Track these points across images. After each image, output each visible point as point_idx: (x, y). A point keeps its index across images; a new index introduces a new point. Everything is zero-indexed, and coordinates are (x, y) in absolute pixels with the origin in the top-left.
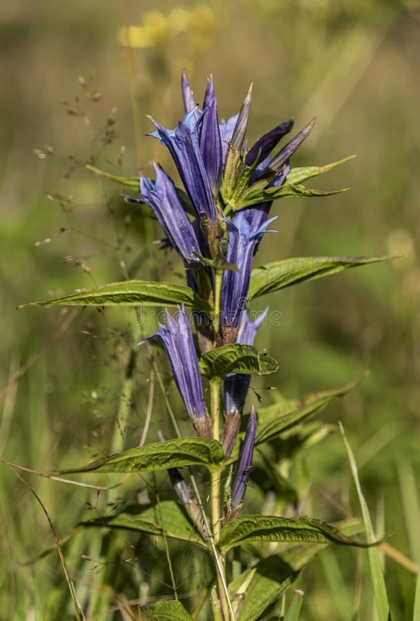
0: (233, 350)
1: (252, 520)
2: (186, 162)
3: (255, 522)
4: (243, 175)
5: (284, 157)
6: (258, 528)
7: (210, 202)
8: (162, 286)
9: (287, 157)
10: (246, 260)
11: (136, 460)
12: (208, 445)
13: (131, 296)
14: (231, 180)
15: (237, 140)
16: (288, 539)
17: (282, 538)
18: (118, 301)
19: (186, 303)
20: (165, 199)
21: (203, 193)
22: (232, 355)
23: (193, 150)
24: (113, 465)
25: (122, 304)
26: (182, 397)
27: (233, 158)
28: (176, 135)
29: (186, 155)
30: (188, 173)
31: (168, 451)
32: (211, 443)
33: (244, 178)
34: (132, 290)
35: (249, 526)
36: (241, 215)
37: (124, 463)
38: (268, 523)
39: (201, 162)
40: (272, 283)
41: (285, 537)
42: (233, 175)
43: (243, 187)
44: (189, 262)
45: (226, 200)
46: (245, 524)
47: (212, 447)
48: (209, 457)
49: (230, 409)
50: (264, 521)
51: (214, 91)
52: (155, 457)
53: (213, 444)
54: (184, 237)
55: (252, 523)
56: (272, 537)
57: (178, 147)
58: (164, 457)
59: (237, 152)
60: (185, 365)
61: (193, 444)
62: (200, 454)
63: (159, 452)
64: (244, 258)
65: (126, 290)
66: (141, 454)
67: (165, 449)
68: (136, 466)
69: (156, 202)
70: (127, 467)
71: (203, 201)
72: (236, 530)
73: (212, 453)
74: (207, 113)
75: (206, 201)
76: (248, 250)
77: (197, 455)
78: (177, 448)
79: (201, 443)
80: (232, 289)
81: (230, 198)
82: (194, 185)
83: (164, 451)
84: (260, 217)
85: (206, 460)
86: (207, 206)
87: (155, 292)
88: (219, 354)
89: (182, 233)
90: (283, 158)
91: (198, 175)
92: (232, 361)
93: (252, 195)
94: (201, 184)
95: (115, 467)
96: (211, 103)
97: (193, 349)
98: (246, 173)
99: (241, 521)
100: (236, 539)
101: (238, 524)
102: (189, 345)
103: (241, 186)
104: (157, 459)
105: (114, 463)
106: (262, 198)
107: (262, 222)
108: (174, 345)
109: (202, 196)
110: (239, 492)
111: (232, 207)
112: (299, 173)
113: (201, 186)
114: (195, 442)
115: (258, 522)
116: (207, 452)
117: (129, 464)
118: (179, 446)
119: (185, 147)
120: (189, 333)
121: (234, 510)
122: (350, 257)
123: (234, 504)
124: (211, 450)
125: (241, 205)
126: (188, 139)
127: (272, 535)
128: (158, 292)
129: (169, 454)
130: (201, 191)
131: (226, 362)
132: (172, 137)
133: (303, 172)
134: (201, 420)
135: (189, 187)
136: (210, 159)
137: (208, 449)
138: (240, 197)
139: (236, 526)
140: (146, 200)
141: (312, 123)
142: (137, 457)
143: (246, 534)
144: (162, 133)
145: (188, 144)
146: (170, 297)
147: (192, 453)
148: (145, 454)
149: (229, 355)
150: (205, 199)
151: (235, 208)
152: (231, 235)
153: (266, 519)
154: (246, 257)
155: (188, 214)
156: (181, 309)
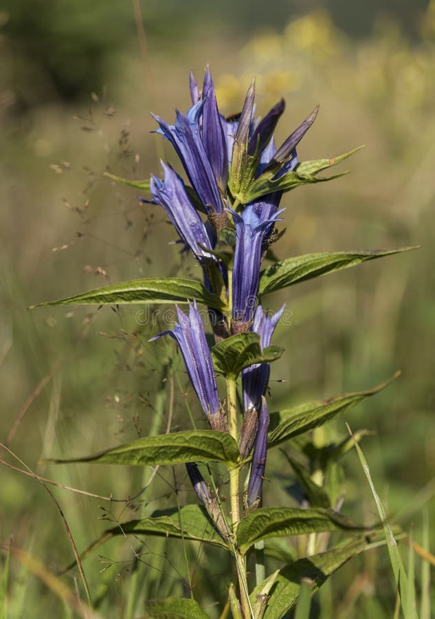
0: (240, 340)
1: (265, 514)
2: (189, 154)
3: (268, 515)
4: (247, 167)
5: (289, 147)
6: (272, 522)
7: (215, 195)
8: (171, 282)
9: (292, 147)
10: (254, 251)
11: (141, 452)
12: (219, 439)
13: (141, 293)
14: (238, 174)
15: (241, 133)
16: (301, 531)
17: (296, 531)
18: (129, 300)
19: (197, 299)
20: (175, 197)
21: (208, 186)
22: (240, 345)
23: (194, 143)
24: (115, 457)
25: (134, 302)
26: (196, 393)
27: (239, 151)
28: (176, 127)
29: (188, 147)
30: (191, 165)
31: (175, 444)
32: (223, 437)
33: (249, 169)
34: (142, 286)
35: (264, 521)
36: (250, 209)
37: (128, 454)
38: (281, 515)
39: (203, 154)
40: (284, 275)
41: (298, 529)
42: (239, 168)
43: (249, 179)
44: (200, 258)
45: (234, 195)
46: (260, 519)
47: (225, 441)
48: (224, 453)
49: (248, 406)
50: (276, 513)
51: (211, 81)
52: (162, 450)
53: (225, 438)
54: (194, 234)
55: (266, 516)
56: (287, 531)
57: (180, 140)
58: (173, 450)
59: (242, 144)
60: (197, 360)
61: (203, 437)
62: (213, 450)
63: (166, 444)
64: (252, 249)
65: (135, 287)
66: (146, 446)
67: (173, 442)
68: (142, 459)
69: (166, 201)
70: (132, 459)
71: (208, 193)
72: (251, 526)
73: (226, 448)
74: (206, 104)
75: (210, 194)
76: (255, 240)
77: (209, 450)
78: (186, 441)
79: (212, 436)
80: (241, 281)
81: (239, 192)
82: (198, 178)
83: (171, 444)
84: (269, 210)
85: (221, 456)
86: (212, 199)
87: (165, 289)
88: (228, 346)
89: (192, 230)
90: (287, 149)
91: (201, 167)
92: (241, 352)
93: (258, 186)
94: (204, 176)
95: (118, 458)
96: (209, 93)
97: (205, 344)
98: (250, 164)
99: (255, 515)
100: (254, 536)
101: (253, 519)
102: (201, 341)
103: (247, 178)
104: (165, 453)
105: (116, 454)
106: (267, 189)
107: (271, 215)
108: (186, 340)
109: (206, 188)
110: (255, 487)
111: (240, 201)
112: (310, 166)
113: (205, 179)
114: (205, 435)
115: (271, 515)
116: (220, 447)
117: (134, 456)
118: (188, 438)
119: (186, 140)
120: (200, 327)
121: (251, 506)
122: (368, 251)
123: (251, 501)
124: (224, 445)
125: (249, 198)
126: (188, 130)
127: (286, 529)
128: (168, 288)
129: (177, 447)
130: (205, 184)
131: (235, 354)
132: (172, 130)
133: (314, 164)
134: (215, 417)
135: (193, 180)
136: (214, 152)
137: (221, 444)
138: (247, 189)
139: (251, 522)
140: (157, 199)
141: (316, 111)
142: (142, 449)
143: (262, 530)
144: (163, 127)
145: (188, 136)
146: (181, 293)
147: (203, 447)
148: (150, 445)
149: (237, 346)
150: (210, 191)
151: (243, 202)
152: (238, 226)
153: (277, 511)
154: (254, 248)
155: (198, 211)
156: (193, 305)
